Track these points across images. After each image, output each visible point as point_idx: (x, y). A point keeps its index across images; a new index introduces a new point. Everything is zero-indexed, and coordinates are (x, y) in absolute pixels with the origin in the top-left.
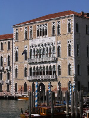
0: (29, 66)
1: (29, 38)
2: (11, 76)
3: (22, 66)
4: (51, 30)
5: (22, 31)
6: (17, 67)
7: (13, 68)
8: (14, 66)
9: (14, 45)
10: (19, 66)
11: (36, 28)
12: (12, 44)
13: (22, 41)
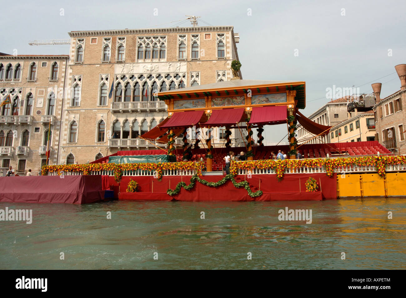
0: (113, 118)
1: (116, 60)
2: (54, 138)
3: (91, 118)
4: (176, 49)
5: (96, 45)
6: (77, 120)
7: (63, 120)
8: (65, 117)
9: (70, 71)
10: (83, 116)
11: (134, 42)
12: (64, 70)
13: (94, 64)
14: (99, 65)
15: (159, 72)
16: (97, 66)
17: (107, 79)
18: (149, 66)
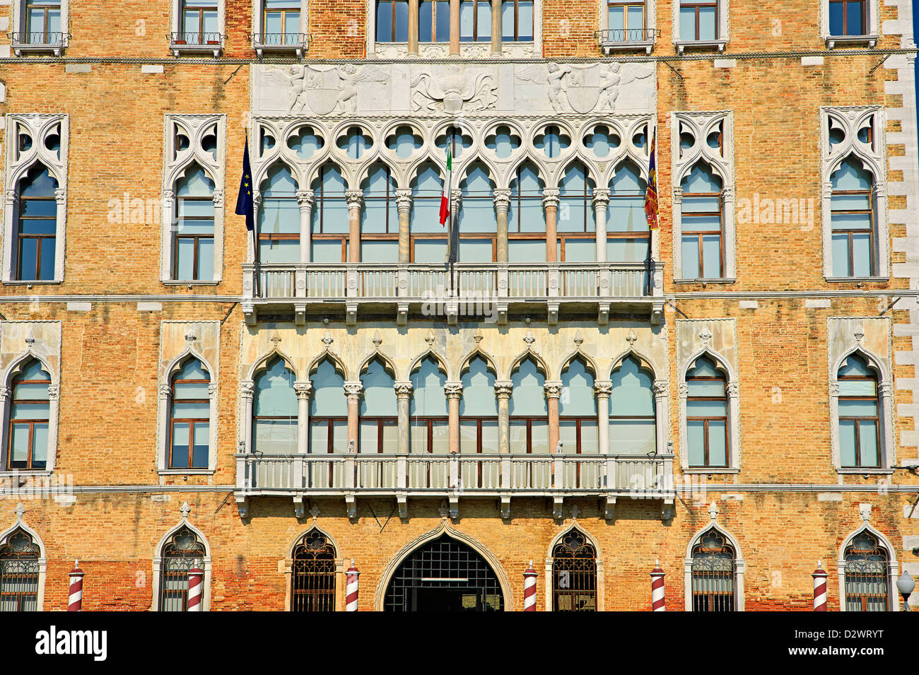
1: (257, 44)
10: (81, 334)
13: (129, 62)
14: (159, 69)
15: (503, 110)
16: (147, 69)
17: (209, 143)
18: (440, 80)
